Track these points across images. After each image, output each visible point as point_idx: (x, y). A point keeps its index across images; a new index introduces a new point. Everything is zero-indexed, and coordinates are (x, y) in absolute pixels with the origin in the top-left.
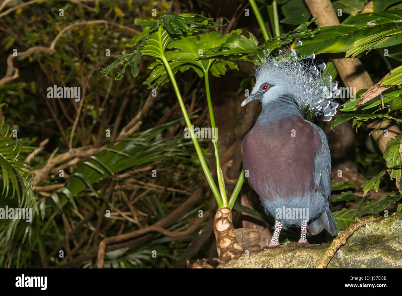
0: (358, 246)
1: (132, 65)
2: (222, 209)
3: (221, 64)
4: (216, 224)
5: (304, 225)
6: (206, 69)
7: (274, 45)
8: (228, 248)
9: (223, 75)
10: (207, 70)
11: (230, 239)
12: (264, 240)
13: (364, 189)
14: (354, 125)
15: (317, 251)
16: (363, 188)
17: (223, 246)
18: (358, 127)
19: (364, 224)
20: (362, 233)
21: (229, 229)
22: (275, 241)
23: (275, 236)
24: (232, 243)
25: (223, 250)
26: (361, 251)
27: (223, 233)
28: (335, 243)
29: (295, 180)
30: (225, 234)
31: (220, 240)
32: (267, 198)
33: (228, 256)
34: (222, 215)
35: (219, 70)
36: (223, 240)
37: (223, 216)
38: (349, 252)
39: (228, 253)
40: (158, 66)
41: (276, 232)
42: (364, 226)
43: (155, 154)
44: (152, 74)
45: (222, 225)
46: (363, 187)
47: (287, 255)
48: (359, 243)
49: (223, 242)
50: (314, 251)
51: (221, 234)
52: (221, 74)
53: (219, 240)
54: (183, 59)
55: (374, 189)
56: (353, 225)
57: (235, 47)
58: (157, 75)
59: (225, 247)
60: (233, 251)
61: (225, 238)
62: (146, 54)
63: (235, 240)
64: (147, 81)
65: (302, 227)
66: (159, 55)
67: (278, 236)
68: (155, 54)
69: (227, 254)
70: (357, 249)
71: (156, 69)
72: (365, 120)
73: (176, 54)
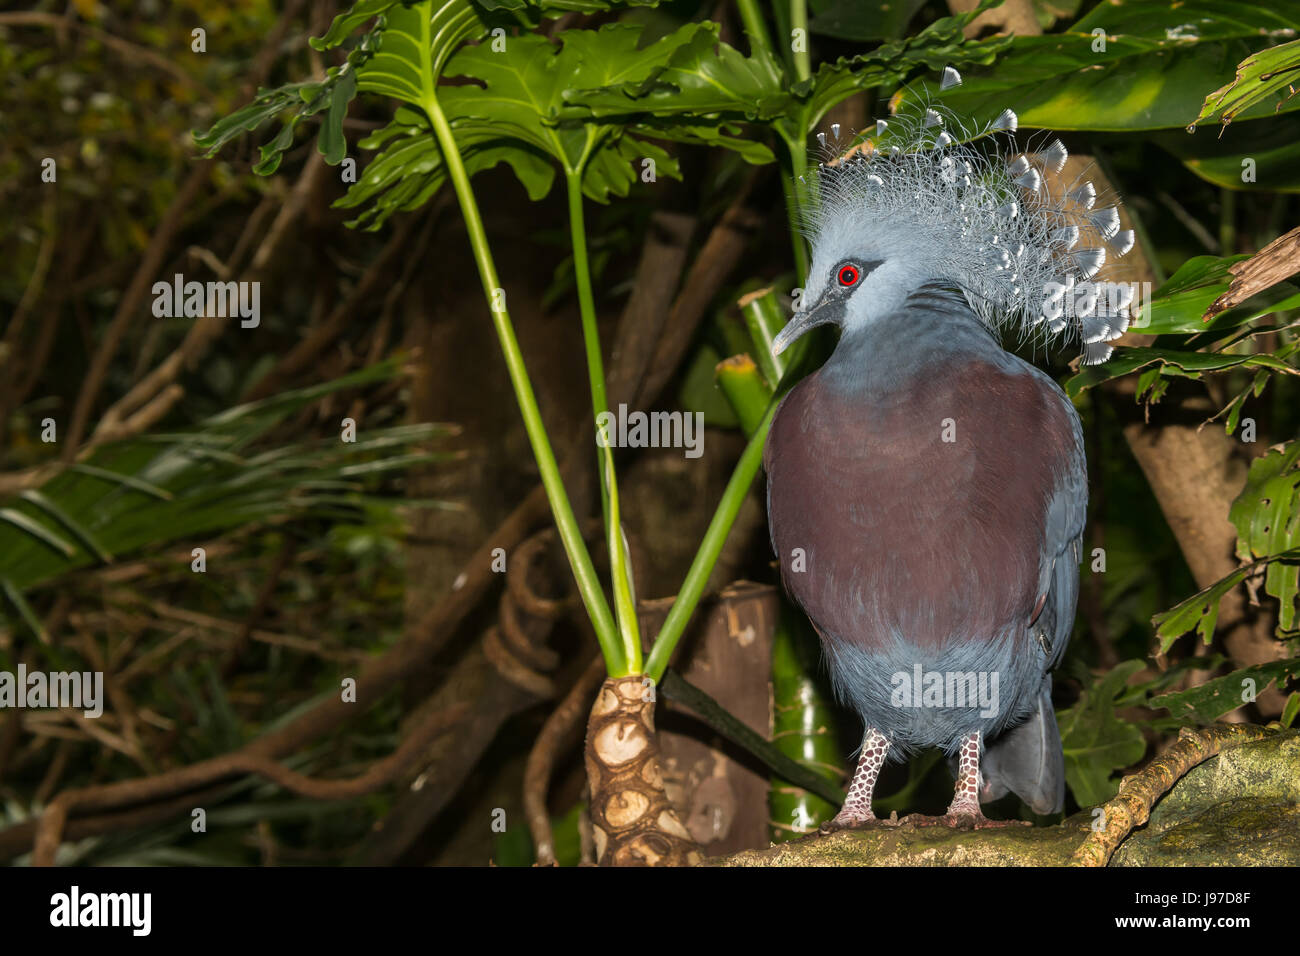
0: (1194, 836)
1: (321, 119)
2: (622, 681)
3: (620, 154)
4: (594, 737)
5: (971, 748)
6: (573, 166)
7: (839, 86)
8: (635, 830)
9: (621, 195)
10: (579, 169)
11: (644, 794)
12: (705, 812)
13: (1160, 630)
14: (1142, 395)
15: (1035, 846)
16: (1158, 626)
17: (619, 822)
18: (1153, 402)
19: (1212, 754)
20: (1198, 788)
21: (644, 757)
22: (859, 802)
23: (861, 786)
24: (653, 808)
25: (617, 834)
26: (1210, 852)
27: (620, 771)
28: (1111, 819)
29: (974, 576)
30: (630, 775)
31: (608, 798)
32: (852, 642)
33: (634, 858)
34: (622, 704)
35: (608, 180)
36: (620, 796)
37: (625, 709)
38: (1165, 853)
39: (635, 845)
40: (397, 143)
41: (863, 772)
42: (1209, 761)
43: (261, 495)
44: (369, 171)
45: (617, 740)
46: (1158, 622)
47: (917, 857)
48: (1196, 825)
49: (621, 807)
50: (1023, 846)
51: (616, 774)
52: (614, 191)
53: (604, 796)
54: (492, 120)
55: (1198, 632)
56: (1176, 755)
57: (700, 84)
58: (386, 176)
59: (627, 822)
60: (654, 841)
61: (629, 789)
62: (368, 89)
63: (661, 803)
64: (347, 196)
65: (963, 758)
66: (418, 96)
67: (871, 786)
68: (399, 90)
69: (632, 850)
70: (1193, 845)
71: (388, 151)
72: (1191, 376)
73: (469, 100)
